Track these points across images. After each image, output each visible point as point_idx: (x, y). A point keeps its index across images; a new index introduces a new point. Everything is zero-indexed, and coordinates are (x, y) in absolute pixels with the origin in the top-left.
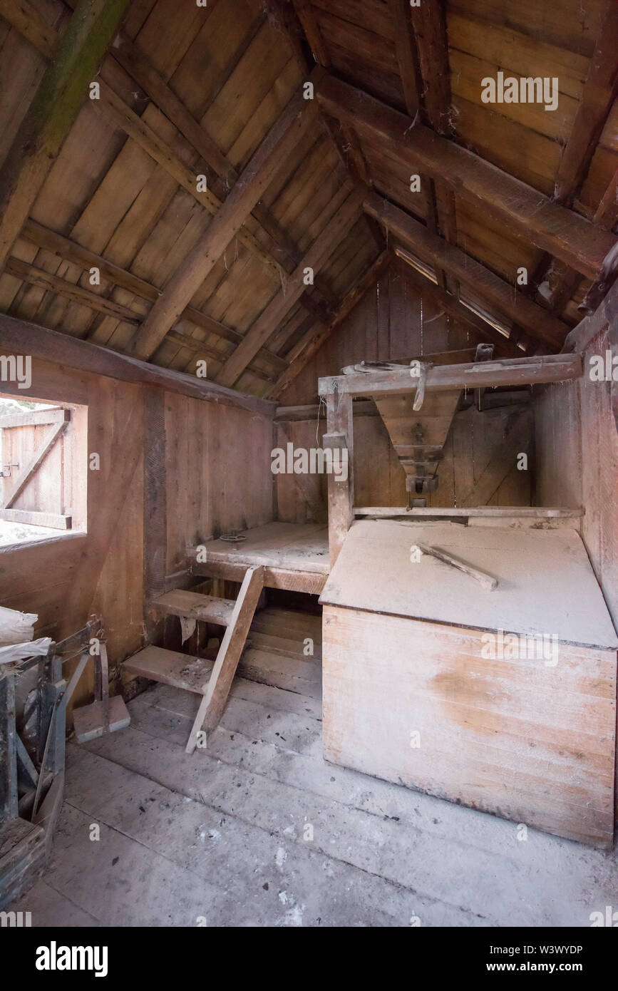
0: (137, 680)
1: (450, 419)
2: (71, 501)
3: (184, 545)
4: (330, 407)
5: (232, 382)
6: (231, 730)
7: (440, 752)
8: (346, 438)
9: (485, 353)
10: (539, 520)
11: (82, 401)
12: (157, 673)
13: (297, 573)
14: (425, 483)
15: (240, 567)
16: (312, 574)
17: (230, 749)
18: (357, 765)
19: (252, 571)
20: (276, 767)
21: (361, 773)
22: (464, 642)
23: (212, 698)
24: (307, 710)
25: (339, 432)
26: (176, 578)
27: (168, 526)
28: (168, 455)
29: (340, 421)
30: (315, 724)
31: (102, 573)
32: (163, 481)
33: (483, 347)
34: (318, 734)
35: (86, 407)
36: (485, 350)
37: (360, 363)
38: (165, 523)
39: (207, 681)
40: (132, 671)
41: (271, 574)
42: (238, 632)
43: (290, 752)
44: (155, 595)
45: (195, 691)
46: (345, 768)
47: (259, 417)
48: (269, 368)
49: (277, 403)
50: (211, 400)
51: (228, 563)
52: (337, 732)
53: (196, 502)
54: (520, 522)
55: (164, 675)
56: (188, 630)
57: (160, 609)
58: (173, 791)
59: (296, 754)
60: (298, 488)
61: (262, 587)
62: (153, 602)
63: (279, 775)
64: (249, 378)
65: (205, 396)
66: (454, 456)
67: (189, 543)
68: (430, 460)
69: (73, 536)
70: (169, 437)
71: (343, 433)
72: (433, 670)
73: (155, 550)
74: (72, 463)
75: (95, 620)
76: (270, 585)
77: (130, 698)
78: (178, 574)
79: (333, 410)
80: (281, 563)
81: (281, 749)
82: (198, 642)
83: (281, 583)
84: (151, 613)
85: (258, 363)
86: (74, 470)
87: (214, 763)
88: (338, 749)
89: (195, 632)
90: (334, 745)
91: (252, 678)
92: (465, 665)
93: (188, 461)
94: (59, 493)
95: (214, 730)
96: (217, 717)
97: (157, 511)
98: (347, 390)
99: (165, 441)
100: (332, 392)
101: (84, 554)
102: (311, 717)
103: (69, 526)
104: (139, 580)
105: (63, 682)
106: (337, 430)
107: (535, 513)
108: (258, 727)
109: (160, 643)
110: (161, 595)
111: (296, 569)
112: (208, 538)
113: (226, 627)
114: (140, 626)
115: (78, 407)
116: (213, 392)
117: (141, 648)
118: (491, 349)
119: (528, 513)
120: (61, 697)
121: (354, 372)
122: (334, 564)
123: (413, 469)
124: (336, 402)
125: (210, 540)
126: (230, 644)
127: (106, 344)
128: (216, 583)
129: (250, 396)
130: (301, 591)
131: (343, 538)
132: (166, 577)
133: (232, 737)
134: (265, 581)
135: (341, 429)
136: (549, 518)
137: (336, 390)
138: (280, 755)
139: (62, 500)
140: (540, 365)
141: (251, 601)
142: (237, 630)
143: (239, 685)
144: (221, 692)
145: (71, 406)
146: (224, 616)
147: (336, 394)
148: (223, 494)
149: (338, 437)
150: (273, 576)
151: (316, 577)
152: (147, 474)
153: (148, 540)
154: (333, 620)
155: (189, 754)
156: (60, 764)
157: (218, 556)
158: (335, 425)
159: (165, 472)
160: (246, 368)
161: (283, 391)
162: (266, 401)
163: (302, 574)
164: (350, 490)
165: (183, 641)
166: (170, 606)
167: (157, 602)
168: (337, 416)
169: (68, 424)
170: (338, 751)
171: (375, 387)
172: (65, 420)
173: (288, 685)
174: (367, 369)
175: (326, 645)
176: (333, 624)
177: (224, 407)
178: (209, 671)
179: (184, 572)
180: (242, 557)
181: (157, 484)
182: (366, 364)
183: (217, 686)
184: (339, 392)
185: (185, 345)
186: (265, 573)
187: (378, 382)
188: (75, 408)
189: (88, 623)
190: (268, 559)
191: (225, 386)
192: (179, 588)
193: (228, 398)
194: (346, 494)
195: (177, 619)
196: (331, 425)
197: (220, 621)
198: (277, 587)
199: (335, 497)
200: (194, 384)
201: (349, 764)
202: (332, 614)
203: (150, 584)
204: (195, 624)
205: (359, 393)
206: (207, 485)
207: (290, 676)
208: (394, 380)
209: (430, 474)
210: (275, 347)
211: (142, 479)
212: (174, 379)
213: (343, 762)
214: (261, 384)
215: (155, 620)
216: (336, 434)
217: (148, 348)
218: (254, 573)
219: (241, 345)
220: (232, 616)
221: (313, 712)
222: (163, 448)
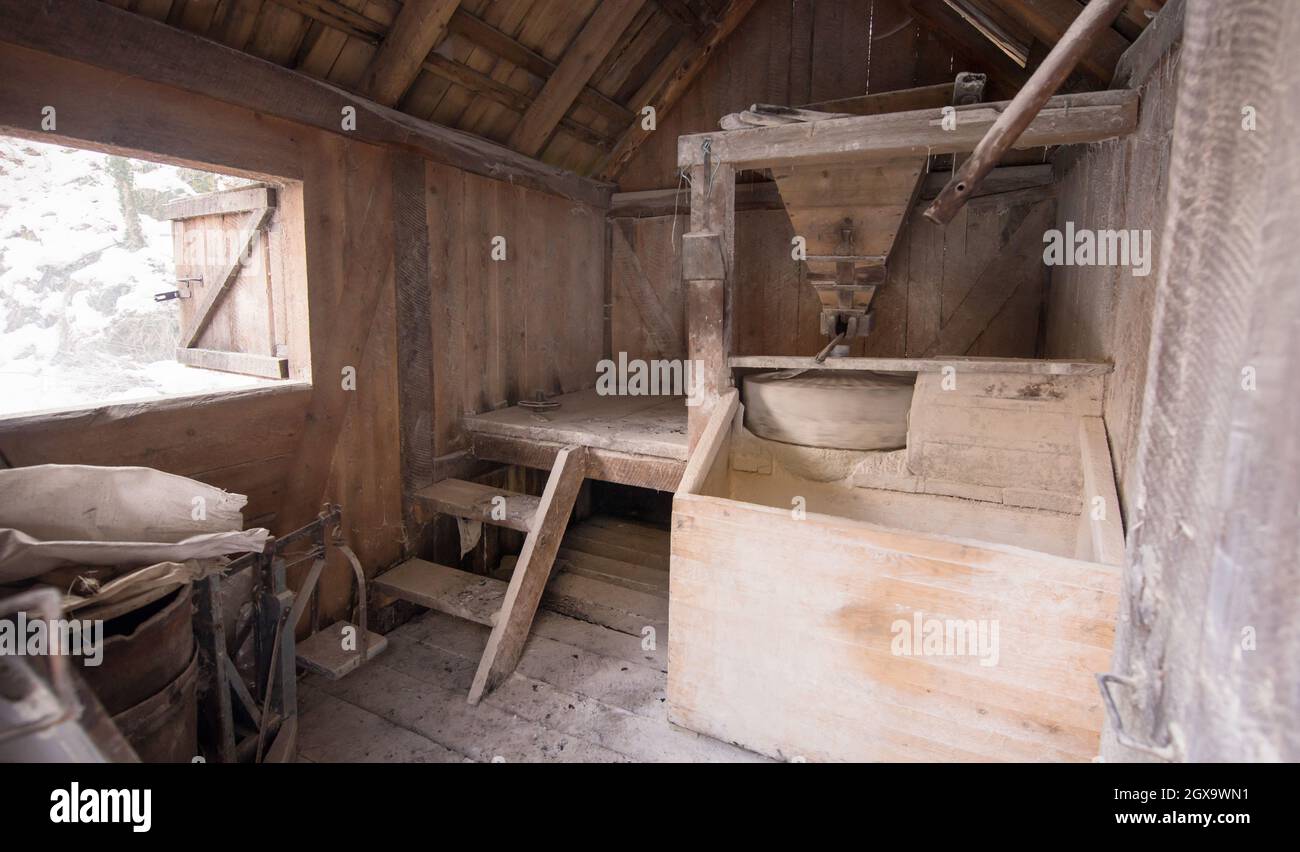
0: (395, 604)
1: (902, 210)
2: (286, 336)
3: (461, 412)
4: (697, 187)
5: (535, 148)
6: (533, 678)
7: (841, 716)
8: (722, 239)
9: (967, 89)
10: (1036, 380)
11: (294, 173)
12: (425, 595)
13: (637, 459)
14: (852, 320)
15: (547, 447)
16: (661, 460)
17: (531, 703)
18: (716, 730)
19: (566, 453)
20: (598, 727)
21: (723, 742)
22: (888, 559)
23: (506, 631)
24: (647, 658)
25: (710, 230)
26: (450, 462)
27: (436, 381)
28: (433, 267)
29: (712, 211)
30: (658, 677)
31: (337, 446)
32: (426, 309)
33: (966, 80)
34: (662, 690)
35: (301, 183)
36: (969, 85)
37: (747, 108)
38: (432, 375)
39: (499, 608)
40: (389, 591)
41: (596, 458)
42: (544, 542)
43: (619, 710)
44: (418, 485)
45: (481, 621)
46: (699, 734)
47: (582, 210)
48: (601, 124)
49: (613, 185)
50: (501, 177)
51: (530, 442)
52: (689, 684)
53: (479, 346)
54: (1003, 384)
55: (434, 598)
56: (470, 538)
57: (426, 505)
58: (450, 750)
59: (628, 713)
60: (645, 330)
61: (583, 478)
62: (415, 494)
63: (601, 739)
64: (566, 142)
65: (491, 170)
66: (910, 279)
67: (470, 408)
68: (861, 281)
69: (291, 387)
70: (433, 237)
71: (716, 231)
72: (837, 599)
73: (418, 417)
74: (283, 275)
75: (330, 512)
76: (595, 475)
77: (387, 630)
78: (452, 456)
79: (702, 192)
80: (613, 442)
81: (606, 705)
82: (486, 556)
83: (613, 474)
84: (414, 510)
85: (579, 115)
86: (287, 286)
87: (508, 718)
88: (688, 707)
89: (481, 541)
90: (683, 702)
91: (566, 612)
92: (888, 594)
93: (466, 280)
94: (267, 322)
95: (508, 677)
96: (514, 659)
97: (418, 355)
98: (727, 157)
99: (428, 244)
100: (701, 161)
101: (310, 416)
102: (651, 668)
103: (285, 374)
104: (393, 459)
105: (289, 593)
106: (706, 226)
107: (1030, 367)
108: (573, 676)
109: (427, 554)
110: (428, 486)
111: (635, 451)
112: (498, 404)
113: (526, 533)
114: (398, 530)
115: (287, 184)
116: (505, 163)
117: (400, 561)
118: (981, 83)
119: (1018, 367)
120: (287, 614)
121: (738, 126)
122: (695, 445)
123: (834, 295)
124: (707, 179)
125: (501, 407)
126: (532, 558)
127: (327, 78)
128: (512, 473)
129: (566, 173)
130: (644, 485)
131: (712, 404)
132: (436, 459)
133: (535, 687)
134: (587, 469)
135: (713, 225)
136: (1052, 376)
137: (707, 156)
138: (604, 714)
139: (272, 333)
140: (1064, 110)
141: (566, 498)
142: (543, 539)
143: (546, 621)
144: (518, 625)
145: (277, 181)
146: (523, 517)
147: (707, 165)
148: (523, 335)
149: (707, 238)
150: (600, 462)
151: (667, 465)
152: (400, 297)
153: (406, 401)
154: (686, 524)
155: (472, 706)
156: (290, 705)
157: (514, 430)
158: (704, 217)
159: (430, 294)
160: (561, 122)
161: (623, 165)
162: (595, 182)
163: (644, 459)
164: (724, 327)
165: (463, 552)
166: (441, 501)
167: (421, 495)
168: (708, 202)
169: (273, 212)
170: (689, 710)
171: (774, 151)
172: (269, 205)
173: (620, 624)
174: (760, 119)
175: (676, 560)
176: (688, 529)
177: (523, 190)
178: (500, 596)
179: (463, 453)
180: (551, 431)
181: (418, 314)
182: (759, 110)
183: (513, 615)
184: (713, 160)
185: (456, 79)
186: (585, 457)
187: (779, 142)
188: (283, 186)
189: (320, 514)
190: (593, 436)
191: (523, 153)
192: (456, 477)
193: (529, 174)
194: (717, 333)
195: (453, 521)
196: (698, 219)
197: (517, 525)
198: (606, 480)
199: (701, 339)
200: (473, 149)
201: (704, 727)
202: (686, 514)
203: (410, 470)
204: (479, 530)
205: (747, 163)
206: (496, 318)
207: (625, 612)
208: (807, 140)
209: (862, 305)
210: (611, 85)
211: (393, 305)
212: (439, 139)
213: (697, 725)
214: (584, 152)
215: (420, 522)
216: (704, 234)
217: (396, 82)
218: (570, 457)
219: (552, 80)
220: (536, 519)
221: (655, 662)
222: (425, 256)
